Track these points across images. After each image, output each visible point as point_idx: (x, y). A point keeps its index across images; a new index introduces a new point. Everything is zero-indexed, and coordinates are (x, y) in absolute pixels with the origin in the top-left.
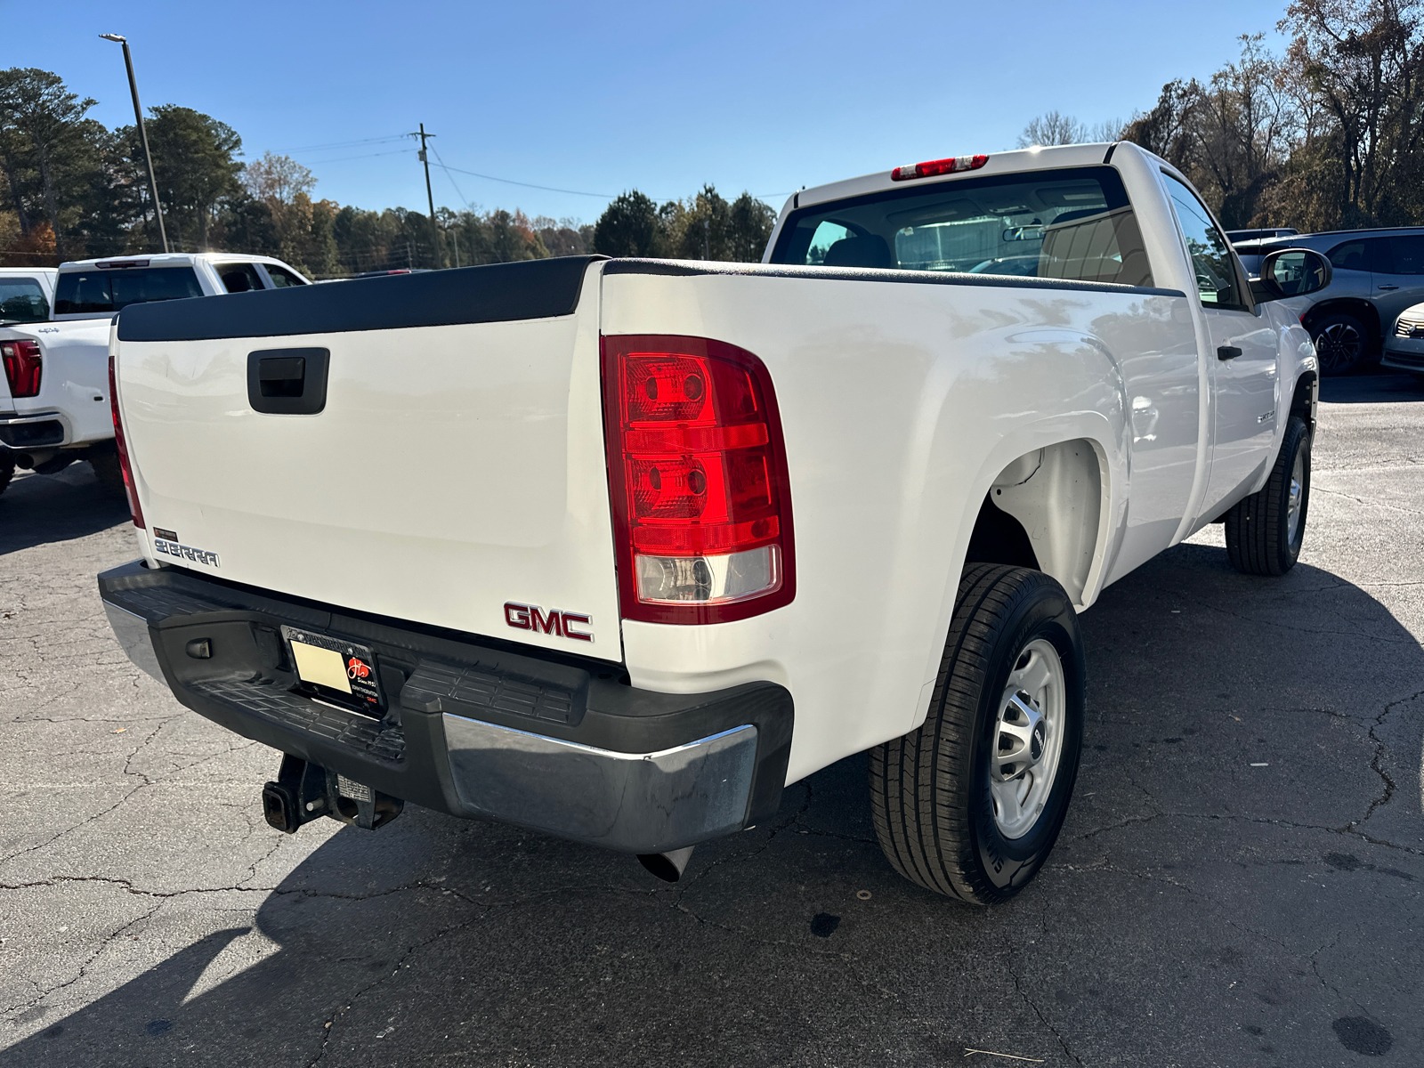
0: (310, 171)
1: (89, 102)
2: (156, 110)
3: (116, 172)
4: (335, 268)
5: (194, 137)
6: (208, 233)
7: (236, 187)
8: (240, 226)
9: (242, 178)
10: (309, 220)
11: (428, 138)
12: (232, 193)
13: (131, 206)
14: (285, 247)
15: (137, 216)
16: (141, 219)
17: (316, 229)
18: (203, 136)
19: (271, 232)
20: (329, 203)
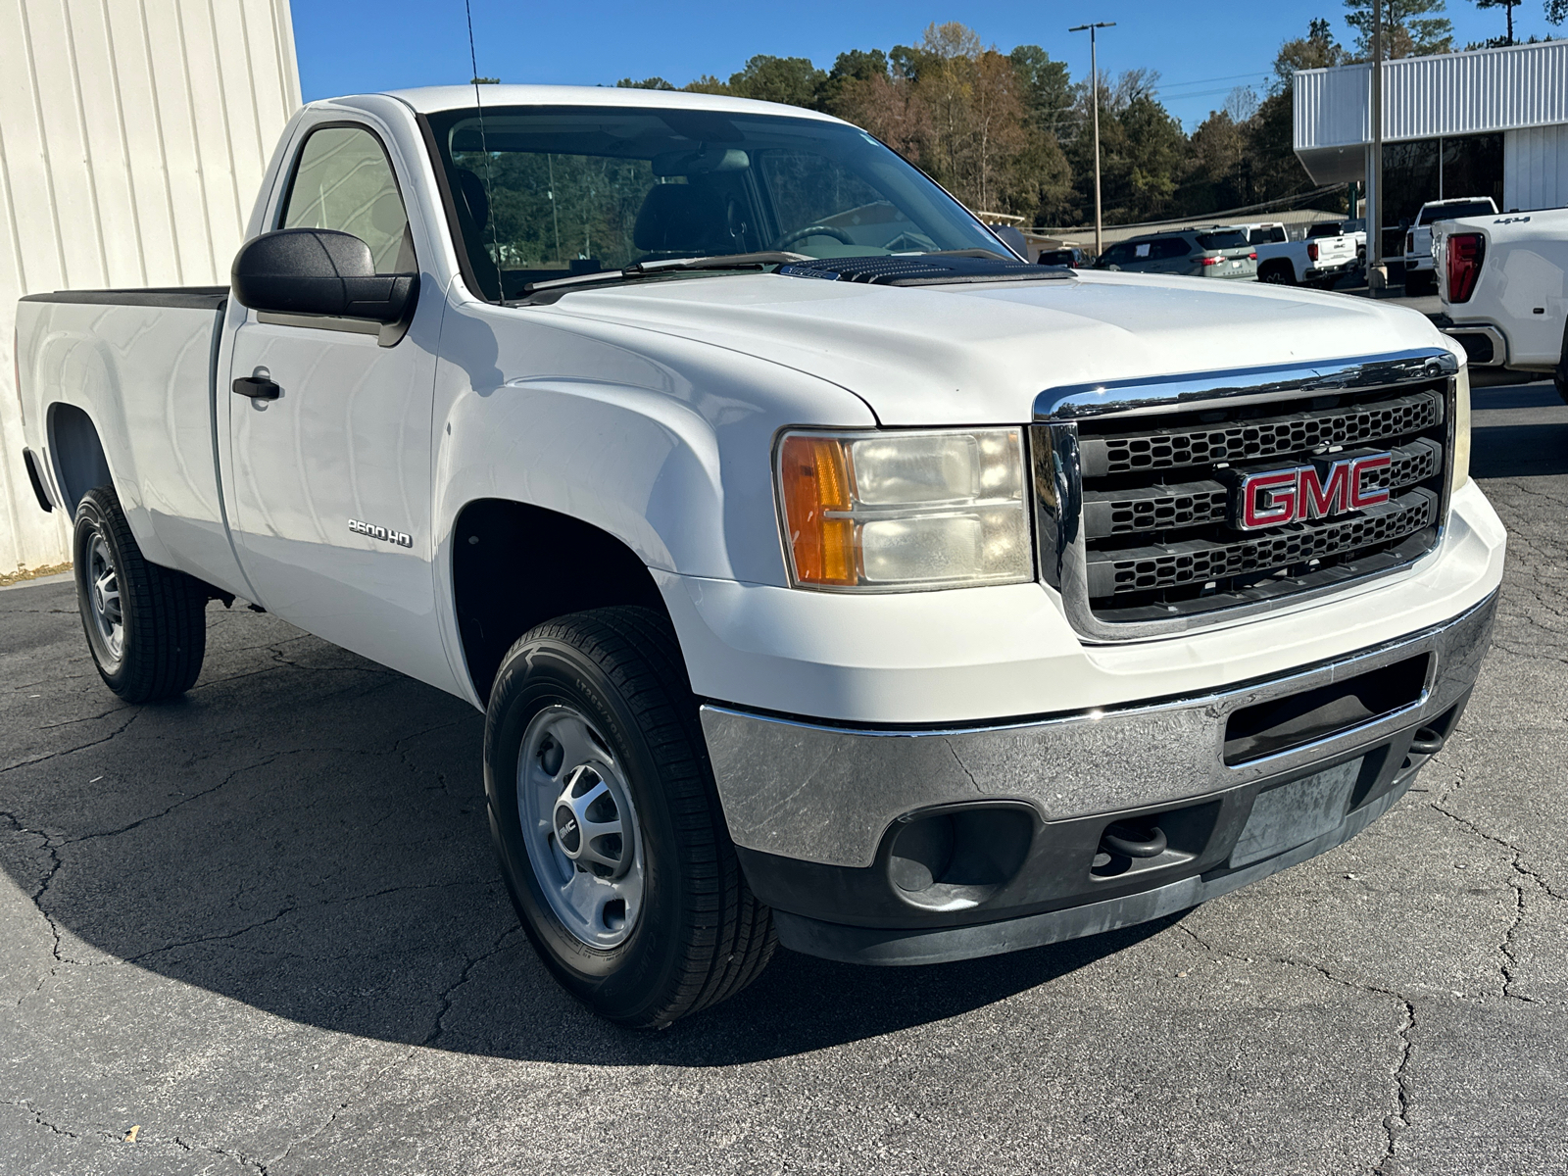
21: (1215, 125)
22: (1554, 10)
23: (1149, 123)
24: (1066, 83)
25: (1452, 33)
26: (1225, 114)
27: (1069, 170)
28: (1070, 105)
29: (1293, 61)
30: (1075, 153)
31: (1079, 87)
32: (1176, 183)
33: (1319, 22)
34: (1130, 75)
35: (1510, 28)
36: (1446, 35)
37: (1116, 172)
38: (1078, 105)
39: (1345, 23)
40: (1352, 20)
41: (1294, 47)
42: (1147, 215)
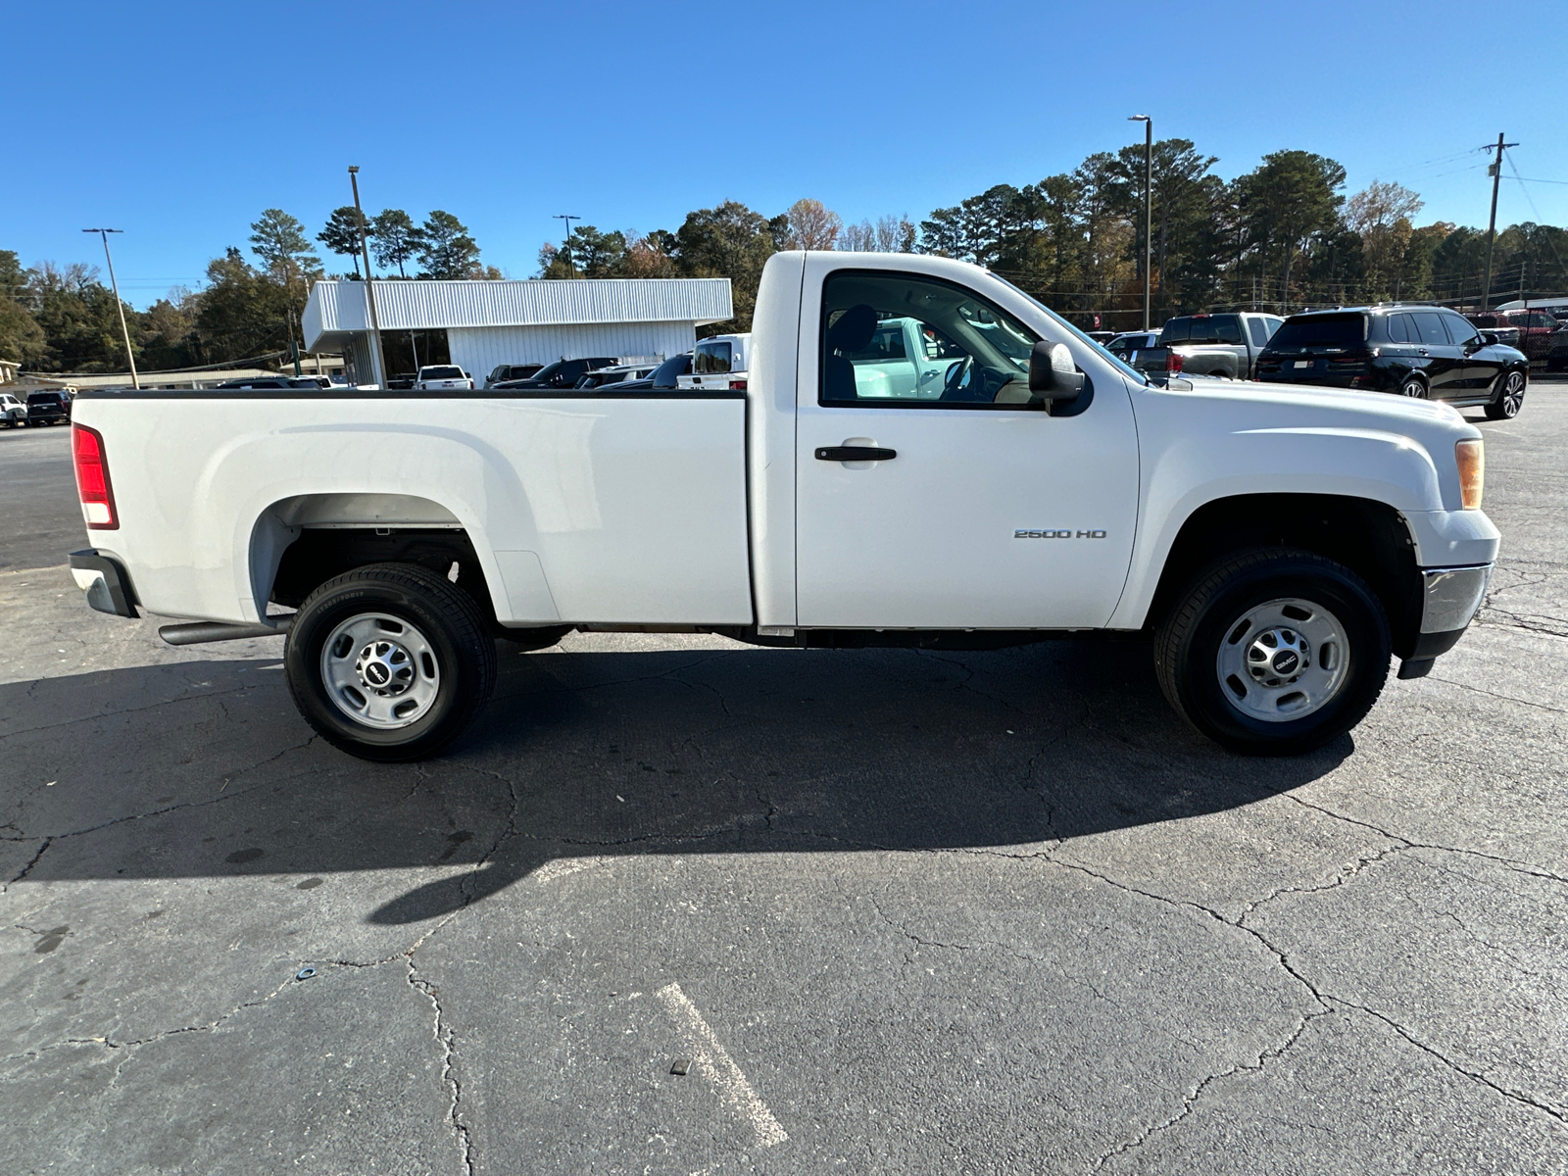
0: (1418, 196)
1: (1213, 160)
2: (1268, 157)
3: (1225, 218)
4: (1422, 294)
5: (1298, 177)
6: (1291, 268)
7: (1331, 219)
8: (1326, 258)
9: (1342, 210)
10: (1404, 246)
11: (1506, 148)
12: (1327, 227)
13: (1229, 247)
14: (1370, 276)
15: (1231, 258)
16: (1235, 260)
17: (1409, 256)
18: (1306, 175)
19: (1359, 262)
20: (1444, 225)
21: (161, 309)
22: (381, 261)
23: (106, 303)
24: (17, 267)
25: (323, 266)
26: (167, 302)
27: (41, 331)
28: (23, 284)
29: (220, 272)
30: (44, 319)
31: (31, 271)
32: (141, 346)
33: (233, 249)
34: (75, 267)
35: (357, 268)
36: (320, 267)
37: (86, 336)
38: (32, 285)
39: (251, 251)
40: (256, 251)
41: (219, 263)
42: (122, 367)
